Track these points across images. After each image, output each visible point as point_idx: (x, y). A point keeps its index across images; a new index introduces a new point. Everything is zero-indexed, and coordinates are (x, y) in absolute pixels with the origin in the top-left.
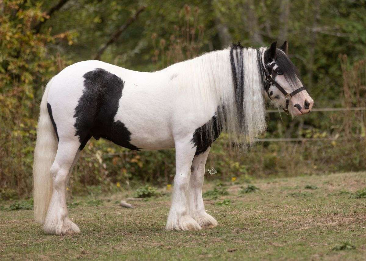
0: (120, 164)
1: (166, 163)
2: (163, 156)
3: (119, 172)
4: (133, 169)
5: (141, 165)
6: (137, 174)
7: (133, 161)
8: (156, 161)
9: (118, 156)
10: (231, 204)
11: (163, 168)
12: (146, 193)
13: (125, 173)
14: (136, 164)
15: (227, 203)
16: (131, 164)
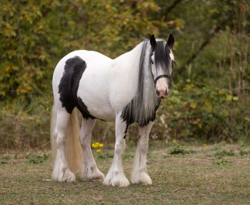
0: (185, 124)
1: (219, 126)
2: (217, 120)
3: (182, 131)
4: (194, 129)
5: (200, 126)
6: (197, 133)
7: (195, 122)
8: (211, 124)
9: (184, 119)
10: (227, 163)
11: (217, 129)
12: (177, 150)
13: (187, 132)
14: (197, 125)
15: (224, 163)
16: (193, 125)
